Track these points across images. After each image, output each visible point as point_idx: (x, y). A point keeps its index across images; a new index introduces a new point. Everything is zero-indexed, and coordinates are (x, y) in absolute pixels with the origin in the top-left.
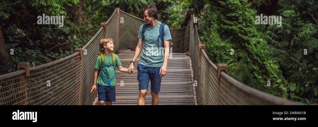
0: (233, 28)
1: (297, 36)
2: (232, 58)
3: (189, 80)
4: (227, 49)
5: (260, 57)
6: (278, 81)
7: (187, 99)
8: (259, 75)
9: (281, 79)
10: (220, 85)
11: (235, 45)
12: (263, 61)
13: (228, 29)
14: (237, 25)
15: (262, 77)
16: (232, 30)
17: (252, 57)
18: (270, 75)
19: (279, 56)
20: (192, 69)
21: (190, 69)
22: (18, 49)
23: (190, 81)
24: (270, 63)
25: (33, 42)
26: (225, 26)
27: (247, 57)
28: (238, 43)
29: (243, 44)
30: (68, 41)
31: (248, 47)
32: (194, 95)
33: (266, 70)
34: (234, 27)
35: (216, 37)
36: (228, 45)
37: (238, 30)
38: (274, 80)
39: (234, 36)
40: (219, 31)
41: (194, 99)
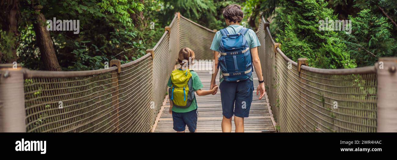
1: (375, 36)
2: (309, 57)
4: (304, 49)
5: (337, 57)
7: (259, 107)
10: (300, 78)
11: (312, 45)
12: (341, 60)
13: (305, 29)
14: (313, 25)
16: (309, 30)
17: (329, 56)
24: (347, 62)
25: (99, 49)
26: (302, 26)
28: (315, 43)
29: (320, 44)
30: (133, 47)
31: (325, 46)
32: (266, 102)
34: (311, 27)
35: (293, 37)
36: (305, 44)
37: (316, 29)
39: (311, 36)
40: (296, 31)
41: (267, 106)
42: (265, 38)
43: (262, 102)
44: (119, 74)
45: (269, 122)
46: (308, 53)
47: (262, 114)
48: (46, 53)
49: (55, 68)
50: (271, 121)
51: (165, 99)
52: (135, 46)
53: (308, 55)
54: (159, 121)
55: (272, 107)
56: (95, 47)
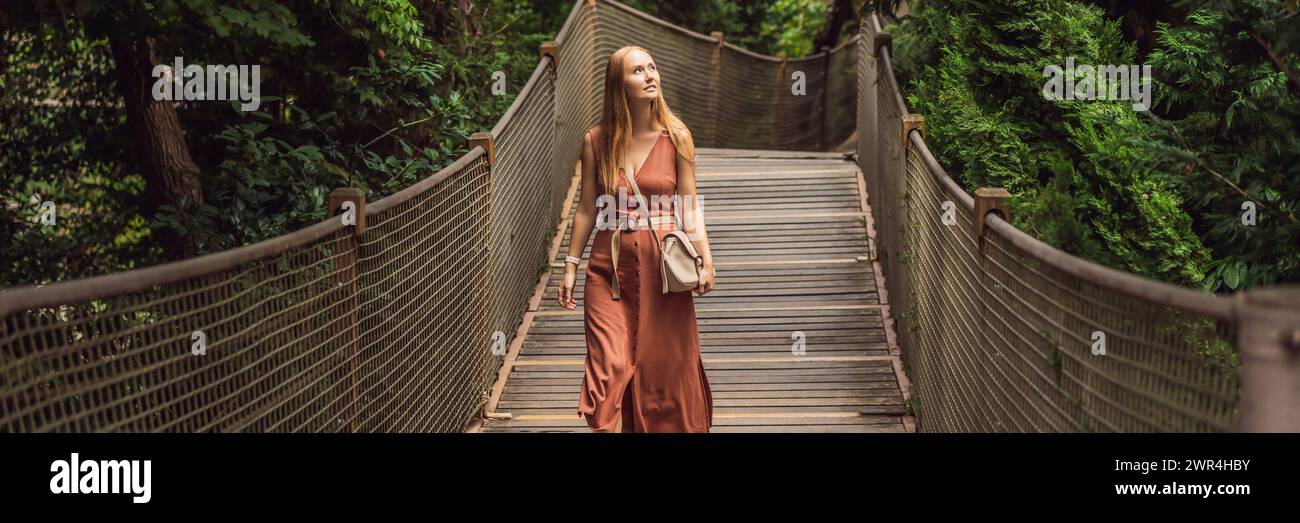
0: (1021, 70)
1: (1246, 94)
2: (1018, 172)
3: (860, 249)
4: (1000, 144)
5: (1115, 171)
6: (1179, 251)
7: (855, 318)
8: (1111, 230)
9: (1189, 244)
10: (984, 257)
11: (1029, 130)
12: (1128, 182)
13: (1004, 76)
14: (1033, 60)
15: (1123, 237)
16: (1018, 78)
17: (1087, 169)
18: (1150, 229)
19: (1173, 168)
20: (870, 210)
21: (861, 210)
22: (265, 143)
23: (862, 253)
24: (1148, 188)
25: (313, 120)
26: (995, 65)
27: (1070, 171)
28: (1040, 121)
29: (1057, 126)
30: (431, 113)
31: (1074, 134)
32: (879, 303)
33: (1136, 212)
34: (1024, 68)
35: (963, 102)
36: (1005, 127)
38: (1165, 248)
39: (1026, 100)
40: (975, 80)
41: (881, 315)
42: (878, 82)
43: (865, 301)
44: (359, 239)
45: (885, 378)
46: (1015, 158)
47: (864, 347)
48: (146, 119)
49: (174, 168)
50: (894, 373)
51: (539, 285)
52: (436, 112)
53: (1015, 163)
54: (513, 370)
55: (896, 321)
56: (300, 114)
